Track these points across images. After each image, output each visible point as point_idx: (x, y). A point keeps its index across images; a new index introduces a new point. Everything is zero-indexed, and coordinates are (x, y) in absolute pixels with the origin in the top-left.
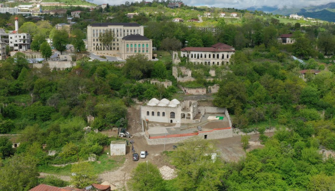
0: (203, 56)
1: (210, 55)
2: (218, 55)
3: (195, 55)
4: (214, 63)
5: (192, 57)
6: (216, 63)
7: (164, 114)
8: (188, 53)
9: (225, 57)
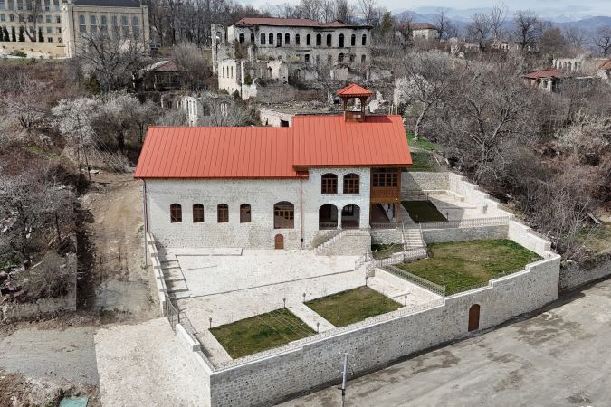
0: (292, 38)
1: (309, 37)
2: (329, 38)
3: (271, 35)
4: (318, 58)
5: (263, 42)
6: (324, 59)
7: (246, 211)
8: (252, 30)
9: (347, 42)
